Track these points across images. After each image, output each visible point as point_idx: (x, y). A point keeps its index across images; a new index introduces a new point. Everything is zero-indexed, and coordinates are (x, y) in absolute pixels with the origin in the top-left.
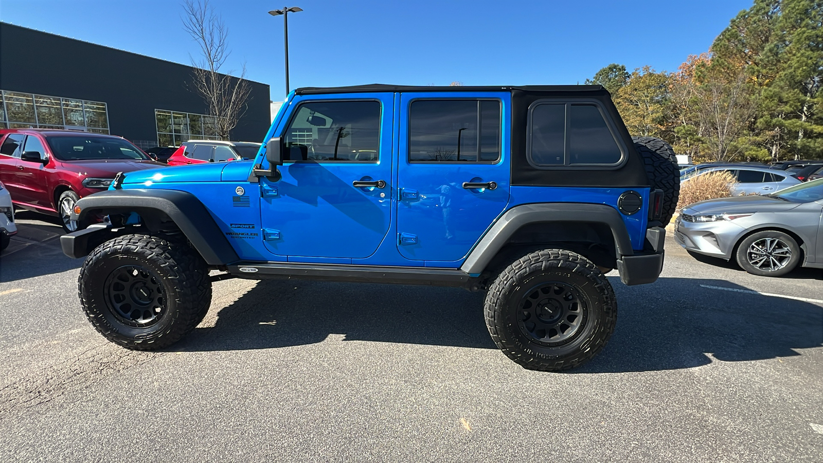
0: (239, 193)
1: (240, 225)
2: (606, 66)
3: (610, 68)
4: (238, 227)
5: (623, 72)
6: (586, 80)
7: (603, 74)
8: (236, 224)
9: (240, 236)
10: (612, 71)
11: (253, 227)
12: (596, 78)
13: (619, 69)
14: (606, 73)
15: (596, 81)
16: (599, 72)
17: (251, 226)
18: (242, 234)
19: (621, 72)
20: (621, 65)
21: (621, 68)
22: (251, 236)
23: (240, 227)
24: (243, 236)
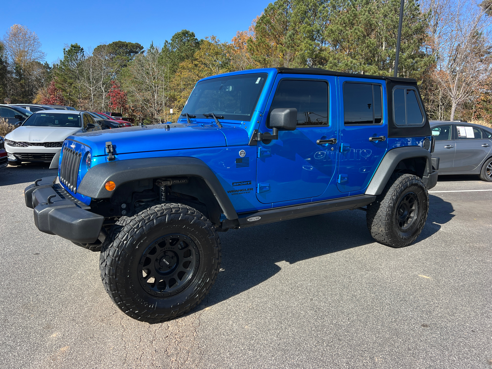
0: (242, 156)
1: (240, 182)
2: (180, 31)
3: (183, 33)
4: (238, 185)
5: (193, 38)
6: (165, 41)
7: (178, 38)
8: (237, 183)
9: (240, 192)
10: (185, 35)
11: (250, 183)
12: (173, 41)
13: (190, 35)
14: (180, 37)
15: (173, 43)
16: (175, 36)
17: (249, 183)
18: (241, 190)
19: (192, 38)
20: (191, 32)
21: (191, 34)
22: (248, 191)
23: (240, 185)
24: (241, 192)
